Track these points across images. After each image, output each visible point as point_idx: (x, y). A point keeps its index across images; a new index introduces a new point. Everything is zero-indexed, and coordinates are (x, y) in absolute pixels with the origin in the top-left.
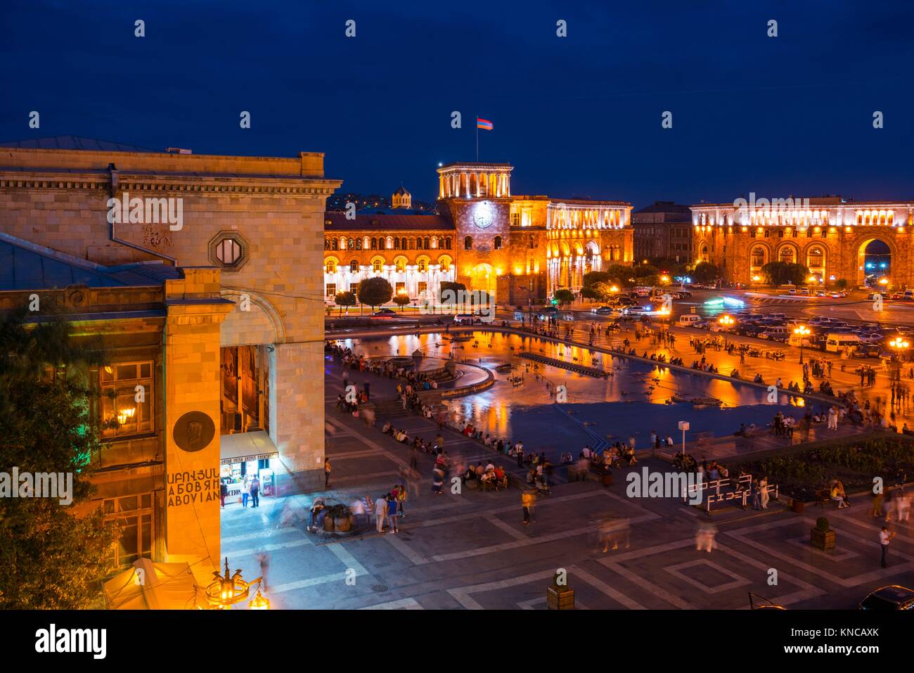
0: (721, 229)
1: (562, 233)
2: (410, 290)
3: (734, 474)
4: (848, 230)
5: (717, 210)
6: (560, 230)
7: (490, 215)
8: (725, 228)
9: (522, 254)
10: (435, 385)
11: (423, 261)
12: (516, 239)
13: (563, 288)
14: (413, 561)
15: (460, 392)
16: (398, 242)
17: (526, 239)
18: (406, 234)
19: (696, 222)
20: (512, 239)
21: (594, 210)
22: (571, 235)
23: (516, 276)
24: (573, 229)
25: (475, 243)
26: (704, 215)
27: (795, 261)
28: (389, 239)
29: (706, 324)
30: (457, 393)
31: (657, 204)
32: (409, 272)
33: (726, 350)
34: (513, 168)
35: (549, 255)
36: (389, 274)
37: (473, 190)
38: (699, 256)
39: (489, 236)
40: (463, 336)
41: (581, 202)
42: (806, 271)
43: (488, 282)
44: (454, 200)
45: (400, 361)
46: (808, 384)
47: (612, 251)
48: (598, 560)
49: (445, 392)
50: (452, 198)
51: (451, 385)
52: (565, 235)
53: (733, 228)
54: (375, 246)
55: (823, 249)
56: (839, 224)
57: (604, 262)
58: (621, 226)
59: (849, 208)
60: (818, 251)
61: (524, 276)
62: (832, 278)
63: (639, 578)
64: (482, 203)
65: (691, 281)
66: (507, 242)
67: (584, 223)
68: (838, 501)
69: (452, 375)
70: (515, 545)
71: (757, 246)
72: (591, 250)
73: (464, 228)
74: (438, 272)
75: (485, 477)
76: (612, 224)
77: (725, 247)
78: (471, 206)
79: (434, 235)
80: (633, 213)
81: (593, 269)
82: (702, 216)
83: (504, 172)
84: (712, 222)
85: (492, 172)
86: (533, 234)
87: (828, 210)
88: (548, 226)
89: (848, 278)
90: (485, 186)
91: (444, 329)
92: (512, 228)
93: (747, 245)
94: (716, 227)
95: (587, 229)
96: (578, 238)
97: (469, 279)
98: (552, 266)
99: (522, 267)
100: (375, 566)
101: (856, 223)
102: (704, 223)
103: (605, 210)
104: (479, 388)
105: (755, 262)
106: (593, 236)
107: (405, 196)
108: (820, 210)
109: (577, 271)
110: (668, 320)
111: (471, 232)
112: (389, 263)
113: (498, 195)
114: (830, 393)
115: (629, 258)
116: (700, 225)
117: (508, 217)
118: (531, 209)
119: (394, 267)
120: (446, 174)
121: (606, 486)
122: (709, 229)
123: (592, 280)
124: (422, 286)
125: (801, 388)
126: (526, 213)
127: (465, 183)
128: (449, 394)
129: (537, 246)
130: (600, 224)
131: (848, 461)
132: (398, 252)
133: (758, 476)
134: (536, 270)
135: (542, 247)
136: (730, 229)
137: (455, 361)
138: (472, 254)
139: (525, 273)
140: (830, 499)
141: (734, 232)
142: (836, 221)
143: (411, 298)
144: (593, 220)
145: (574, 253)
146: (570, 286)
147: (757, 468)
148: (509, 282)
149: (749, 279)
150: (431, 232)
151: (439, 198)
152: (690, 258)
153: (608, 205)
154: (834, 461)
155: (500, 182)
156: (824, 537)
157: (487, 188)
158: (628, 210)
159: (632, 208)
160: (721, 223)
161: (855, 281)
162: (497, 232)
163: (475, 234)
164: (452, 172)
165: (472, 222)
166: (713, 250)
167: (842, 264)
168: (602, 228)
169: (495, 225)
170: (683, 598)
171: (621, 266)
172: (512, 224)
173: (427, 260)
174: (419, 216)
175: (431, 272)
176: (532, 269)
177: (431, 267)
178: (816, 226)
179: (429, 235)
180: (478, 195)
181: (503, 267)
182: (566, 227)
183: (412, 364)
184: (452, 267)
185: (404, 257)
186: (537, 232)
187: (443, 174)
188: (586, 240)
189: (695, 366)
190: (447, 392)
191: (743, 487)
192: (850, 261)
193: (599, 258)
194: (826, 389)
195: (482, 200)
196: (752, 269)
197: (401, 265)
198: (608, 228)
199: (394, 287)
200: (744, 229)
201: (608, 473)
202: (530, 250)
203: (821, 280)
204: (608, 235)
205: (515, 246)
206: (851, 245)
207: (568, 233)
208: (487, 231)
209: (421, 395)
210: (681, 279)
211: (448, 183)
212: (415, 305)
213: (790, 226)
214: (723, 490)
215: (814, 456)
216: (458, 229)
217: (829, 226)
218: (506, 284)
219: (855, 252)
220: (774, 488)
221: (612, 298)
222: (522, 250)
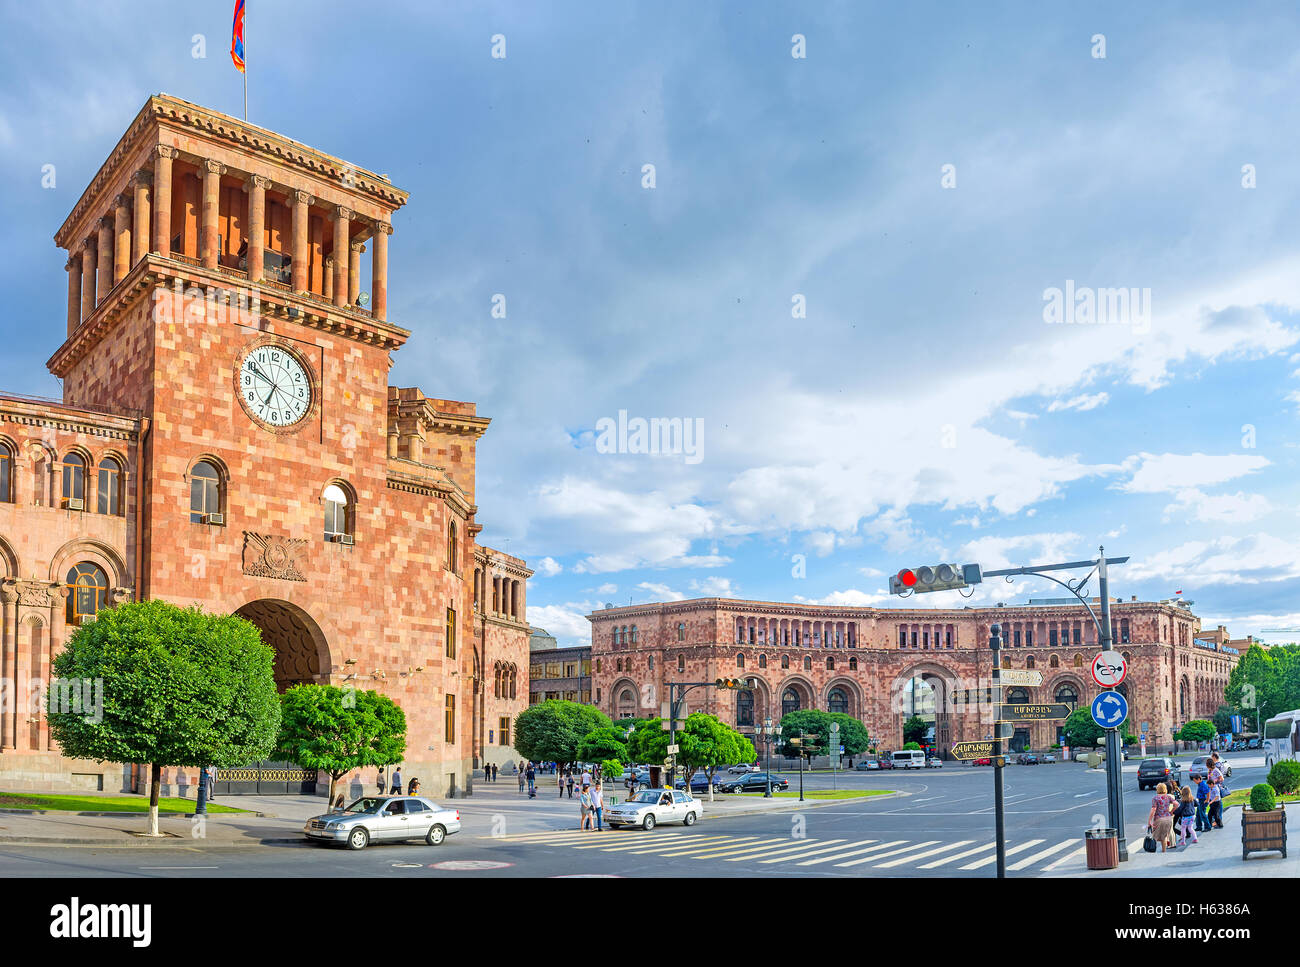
12: (405, 515)
20: (391, 512)
25: (241, 499)
39: (301, 473)
66: (376, 518)
73: (190, 416)
111: (224, 444)
117: (379, 408)
138: (224, 550)
162: (335, 466)
163: (239, 456)
165: (229, 397)
169: (326, 429)
205: (401, 543)
208: (292, 452)
216: (159, 417)
222: (427, 566)
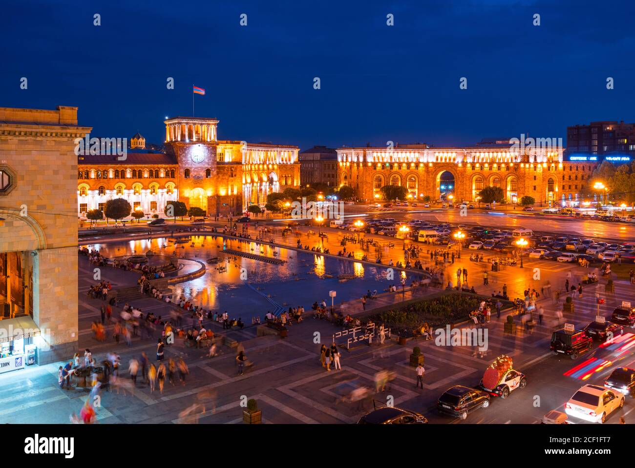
0: (355, 165)
1: (253, 167)
2: (145, 207)
3: (363, 324)
4: (431, 165)
5: (353, 152)
6: (252, 165)
7: (203, 154)
8: (358, 163)
9: (225, 181)
10: (163, 275)
11: (154, 186)
12: (221, 171)
13: (254, 204)
14: (147, 403)
15: (181, 279)
16: (135, 173)
17: (228, 171)
18: (141, 167)
19: (340, 159)
20: (219, 171)
21: (274, 151)
22: (259, 168)
23: (221, 196)
24: (260, 164)
25: (192, 174)
26: (345, 155)
27: (400, 185)
28: (128, 171)
29: (346, 226)
30: (179, 280)
31: (315, 147)
32: (143, 195)
33: (359, 243)
34: (218, 122)
35: (244, 182)
36: (129, 196)
37: (190, 136)
38: (342, 182)
39: (202, 168)
40: (184, 239)
41: (266, 145)
42: (406, 190)
43: (201, 201)
44: (177, 143)
45: (136, 259)
46: (408, 263)
47: (286, 179)
48: (277, 389)
49: (170, 279)
50: (175, 141)
51: (175, 275)
52: (255, 168)
53: (363, 164)
54: (118, 176)
55: (416, 177)
56: (425, 161)
57: (281, 186)
58: (292, 162)
59: (431, 151)
60: (413, 178)
61: (227, 196)
62: (422, 195)
63: (304, 398)
64: (197, 145)
65: (337, 198)
66: (215, 173)
67: (268, 160)
68: (426, 336)
69: (176, 268)
70: (220, 384)
71: (377, 175)
72: (272, 178)
73: (184, 163)
74: (165, 194)
75: (198, 338)
76: (286, 161)
77: (358, 176)
78: (189, 147)
79: (162, 168)
80: (300, 153)
81: (274, 191)
82: (343, 156)
83: (213, 124)
84: (350, 160)
85: (204, 124)
86: (233, 167)
87: (419, 153)
88: (243, 162)
89: (431, 195)
90: (199, 134)
91: (170, 235)
92: (218, 163)
93: (371, 174)
94: (352, 162)
95: (270, 164)
96: (264, 170)
97: (188, 199)
98: (246, 189)
99: (225, 190)
100: (117, 409)
101: (435, 161)
102: (345, 161)
103: (281, 151)
104: (195, 276)
105: (376, 186)
106: (273, 169)
107: (141, 140)
108: (414, 153)
109: (263, 192)
110: (323, 224)
111: (189, 166)
112: (128, 188)
113: (209, 140)
114: (421, 268)
115: (297, 183)
116: (343, 161)
117: (216, 156)
118: (231, 150)
119: (132, 191)
120: (171, 124)
121: (283, 338)
122: (348, 164)
123: (273, 198)
124: (154, 205)
125: (404, 265)
126: (228, 152)
127: (185, 131)
128: (173, 281)
129: (235, 175)
130: (279, 161)
131: (431, 310)
132: (135, 180)
133: (378, 324)
134: (235, 192)
135: (239, 176)
136: (361, 165)
137: (178, 257)
138: (190, 181)
139: (228, 194)
140: (421, 335)
141: (363, 166)
142: (423, 159)
143: (145, 213)
144: (273, 158)
145: (261, 180)
146: (258, 202)
147: (378, 318)
148: (216, 200)
149: (372, 196)
150: (160, 166)
151: (166, 142)
152: (336, 183)
153: (284, 147)
154: (423, 310)
155: (209, 130)
156: (417, 359)
157: (200, 135)
158: (296, 151)
159: (299, 150)
160: (355, 160)
161: (435, 197)
162: (208, 166)
163: (192, 167)
164: (175, 123)
165: (190, 159)
166: (350, 178)
167: (427, 187)
168: (280, 163)
169: (206, 161)
170: (332, 408)
171: (292, 189)
172: (218, 160)
173: (157, 185)
174: (151, 154)
175: (159, 194)
176: (232, 191)
177: (160, 191)
178: (412, 162)
179: (158, 168)
180: (194, 139)
181: (212, 190)
182: (256, 163)
183: (146, 260)
184: (176, 190)
185: (140, 184)
186: (235, 166)
187: (169, 125)
188: (269, 172)
189: (340, 254)
190: (172, 279)
191: (369, 332)
192: (432, 184)
193: (278, 183)
194: (418, 265)
195: (197, 143)
196: (374, 190)
197: (137, 189)
198: (283, 163)
199: (132, 205)
200: (370, 164)
201: (285, 328)
202: (232, 178)
203: (415, 197)
204: (283, 168)
205: (220, 175)
206: (432, 174)
207: (256, 166)
208: (200, 165)
209: (153, 282)
210: (330, 197)
211: (173, 131)
212: (148, 218)
213: (397, 163)
214: (357, 334)
215: (412, 309)
216: (180, 164)
217: (419, 162)
218: (214, 202)
219: (434, 179)
220: (388, 330)
221: (286, 211)
222: (225, 178)
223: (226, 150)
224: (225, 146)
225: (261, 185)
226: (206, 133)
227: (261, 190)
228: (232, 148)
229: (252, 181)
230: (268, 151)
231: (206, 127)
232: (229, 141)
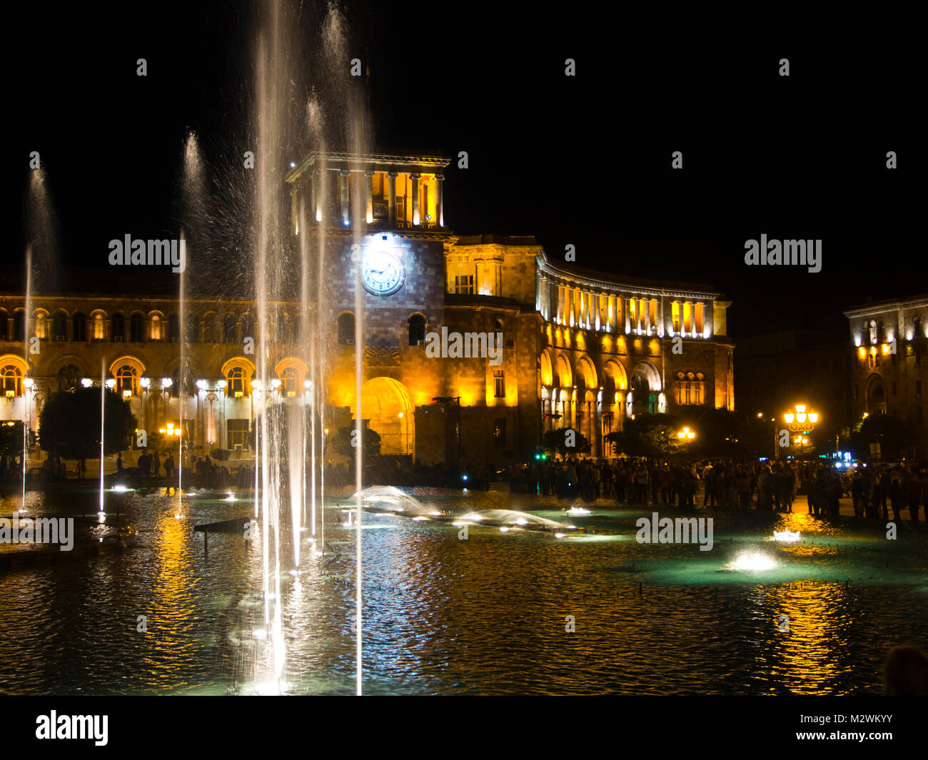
1: (579, 338)
6: (575, 331)
17: (484, 323)
19: (857, 339)
20: (451, 323)
21: (649, 298)
23: (461, 406)
24: (603, 332)
39: (396, 314)
47: (689, 386)
57: (673, 407)
58: (707, 335)
61: (479, 409)
72: (645, 382)
83: (430, 170)
85: (401, 169)
92: (453, 298)
95: (634, 335)
96: (615, 352)
99: (477, 387)
106: (648, 353)
113: (418, 222)
117: (443, 277)
118: (497, 264)
126: (486, 271)
129: (512, 344)
130: (664, 330)
134: (511, 399)
139: (482, 401)
144: (647, 319)
145: (607, 384)
155: (420, 190)
157: (390, 205)
158: (720, 308)
159: (729, 304)
168: (668, 338)
169: (410, 289)
176: (500, 393)
180: (369, 218)
181: (429, 388)
182: (588, 327)
188: (633, 361)
195: (379, 231)
198: (680, 338)
218: (436, 424)
223: (481, 266)
224: (479, 250)
225: (608, 400)
226: (409, 201)
227: (609, 416)
228: (500, 259)
229: (579, 381)
230: (630, 296)
231: (410, 182)
232: (490, 237)
